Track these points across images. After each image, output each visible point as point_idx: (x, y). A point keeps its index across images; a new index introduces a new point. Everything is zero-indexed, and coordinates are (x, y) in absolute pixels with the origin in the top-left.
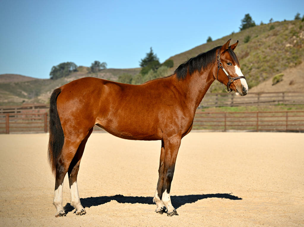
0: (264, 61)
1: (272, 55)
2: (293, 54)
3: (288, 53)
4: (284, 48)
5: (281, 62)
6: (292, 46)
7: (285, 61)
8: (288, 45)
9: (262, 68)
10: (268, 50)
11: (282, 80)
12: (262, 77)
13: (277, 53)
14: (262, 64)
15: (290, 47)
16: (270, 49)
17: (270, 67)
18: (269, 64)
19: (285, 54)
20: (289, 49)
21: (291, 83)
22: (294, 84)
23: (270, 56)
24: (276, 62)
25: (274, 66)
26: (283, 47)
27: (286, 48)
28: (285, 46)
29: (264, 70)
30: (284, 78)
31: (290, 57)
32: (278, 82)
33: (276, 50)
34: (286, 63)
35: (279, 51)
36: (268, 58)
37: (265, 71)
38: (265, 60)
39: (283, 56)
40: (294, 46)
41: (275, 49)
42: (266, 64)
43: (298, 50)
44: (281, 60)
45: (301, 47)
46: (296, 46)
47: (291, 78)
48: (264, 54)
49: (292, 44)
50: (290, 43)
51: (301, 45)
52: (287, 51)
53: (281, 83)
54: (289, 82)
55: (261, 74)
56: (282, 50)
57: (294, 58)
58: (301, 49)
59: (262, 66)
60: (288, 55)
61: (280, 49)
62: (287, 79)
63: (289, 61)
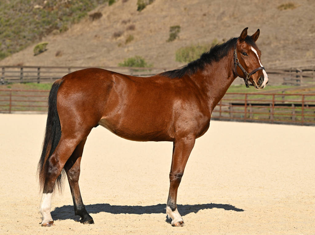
0: (6, 25)
1: (17, 17)
2: (43, 17)
3: (37, 16)
4: (32, 10)
5: (29, 27)
6: (42, 7)
7: (33, 26)
8: (37, 6)
9: (4, 34)
10: (11, 11)
11: (46, 50)
12: (5, 44)
13: (24, 15)
14: (4, 29)
15: (39, 9)
16: (14, 10)
17: (14, 32)
18: (13, 28)
19: (33, 17)
20: (38, 11)
21: (58, 54)
22: (61, 55)
23: (14, 19)
24: (22, 27)
25: (20, 32)
26: (31, 8)
27: (34, 10)
28: (33, 7)
29: (7, 36)
30: (47, 47)
31: (40, 21)
32: (41, 52)
33: (21, 12)
34: (35, 28)
35: (26, 14)
36: (12, 21)
37: (9, 38)
38: (8, 23)
39: (31, 20)
40: (44, 8)
41: (20, 10)
42: (9, 29)
43: (49, 13)
44: (28, 24)
45: (53, 9)
46: (47, 8)
47: (58, 48)
48: (6, 16)
49: (42, 6)
50: (39, 4)
51: (52, 7)
52: (35, 14)
53: (45, 53)
54: (55, 53)
55: (4, 41)
56: (30, 12)
57: (44, 22)
58: (52, 12)
59: (5, 31)
60: (37, 18)
61: (26, 11)
62: (52, 48)
63: (39, 25)
